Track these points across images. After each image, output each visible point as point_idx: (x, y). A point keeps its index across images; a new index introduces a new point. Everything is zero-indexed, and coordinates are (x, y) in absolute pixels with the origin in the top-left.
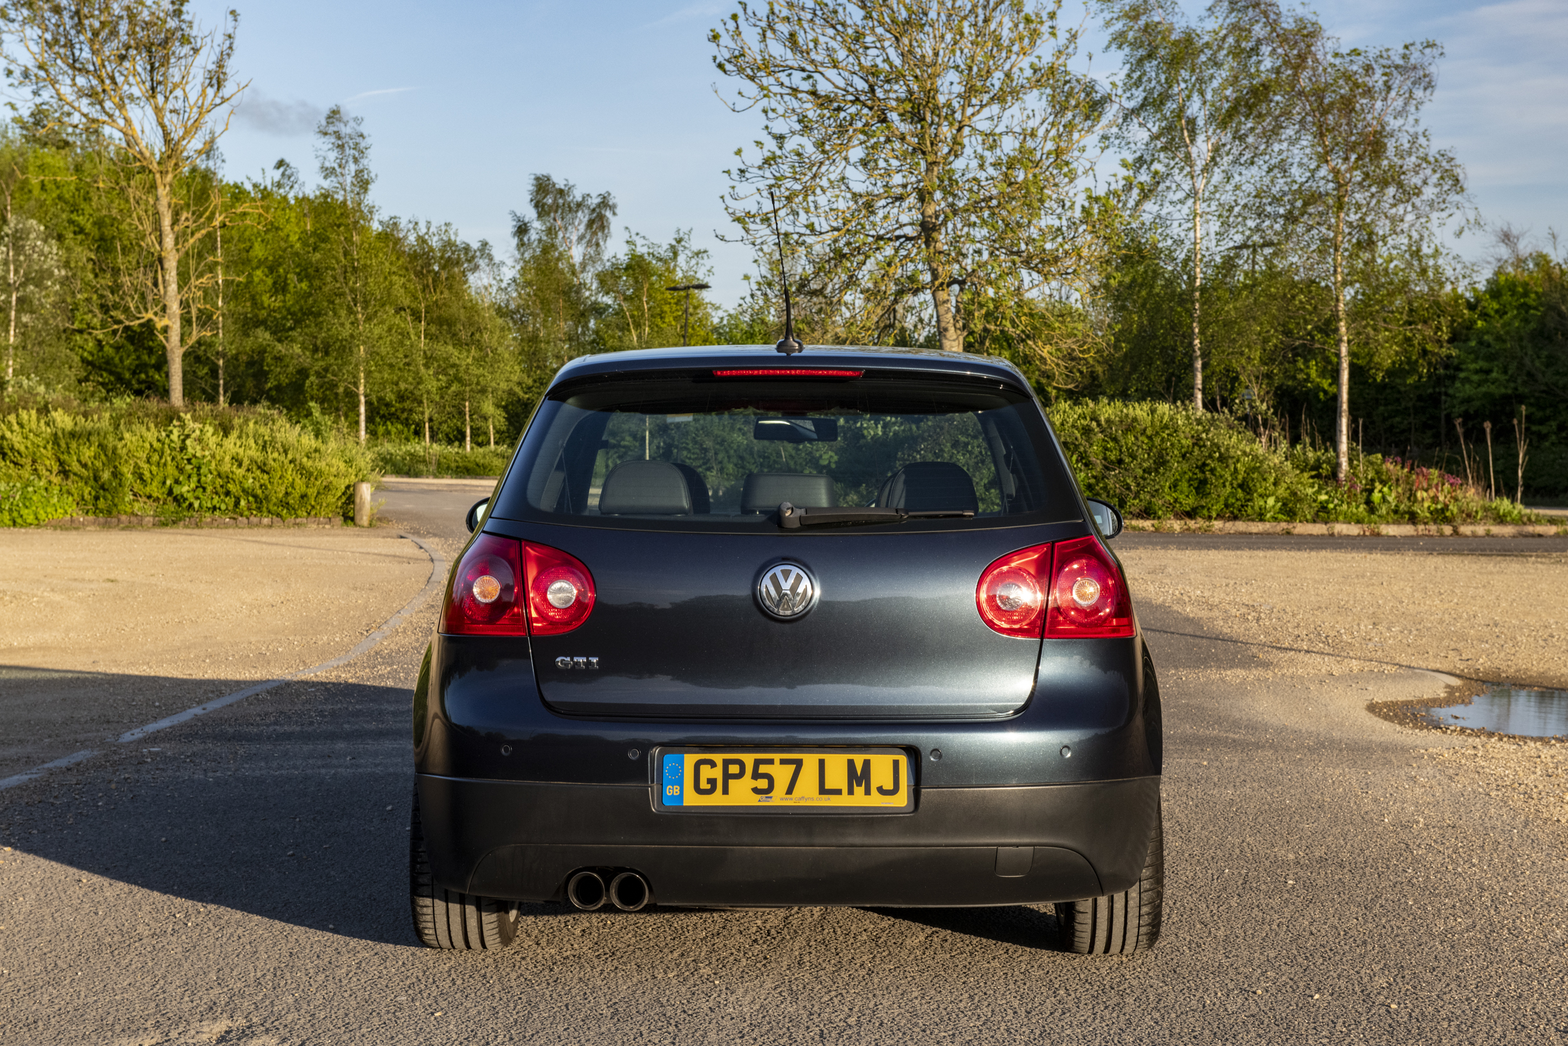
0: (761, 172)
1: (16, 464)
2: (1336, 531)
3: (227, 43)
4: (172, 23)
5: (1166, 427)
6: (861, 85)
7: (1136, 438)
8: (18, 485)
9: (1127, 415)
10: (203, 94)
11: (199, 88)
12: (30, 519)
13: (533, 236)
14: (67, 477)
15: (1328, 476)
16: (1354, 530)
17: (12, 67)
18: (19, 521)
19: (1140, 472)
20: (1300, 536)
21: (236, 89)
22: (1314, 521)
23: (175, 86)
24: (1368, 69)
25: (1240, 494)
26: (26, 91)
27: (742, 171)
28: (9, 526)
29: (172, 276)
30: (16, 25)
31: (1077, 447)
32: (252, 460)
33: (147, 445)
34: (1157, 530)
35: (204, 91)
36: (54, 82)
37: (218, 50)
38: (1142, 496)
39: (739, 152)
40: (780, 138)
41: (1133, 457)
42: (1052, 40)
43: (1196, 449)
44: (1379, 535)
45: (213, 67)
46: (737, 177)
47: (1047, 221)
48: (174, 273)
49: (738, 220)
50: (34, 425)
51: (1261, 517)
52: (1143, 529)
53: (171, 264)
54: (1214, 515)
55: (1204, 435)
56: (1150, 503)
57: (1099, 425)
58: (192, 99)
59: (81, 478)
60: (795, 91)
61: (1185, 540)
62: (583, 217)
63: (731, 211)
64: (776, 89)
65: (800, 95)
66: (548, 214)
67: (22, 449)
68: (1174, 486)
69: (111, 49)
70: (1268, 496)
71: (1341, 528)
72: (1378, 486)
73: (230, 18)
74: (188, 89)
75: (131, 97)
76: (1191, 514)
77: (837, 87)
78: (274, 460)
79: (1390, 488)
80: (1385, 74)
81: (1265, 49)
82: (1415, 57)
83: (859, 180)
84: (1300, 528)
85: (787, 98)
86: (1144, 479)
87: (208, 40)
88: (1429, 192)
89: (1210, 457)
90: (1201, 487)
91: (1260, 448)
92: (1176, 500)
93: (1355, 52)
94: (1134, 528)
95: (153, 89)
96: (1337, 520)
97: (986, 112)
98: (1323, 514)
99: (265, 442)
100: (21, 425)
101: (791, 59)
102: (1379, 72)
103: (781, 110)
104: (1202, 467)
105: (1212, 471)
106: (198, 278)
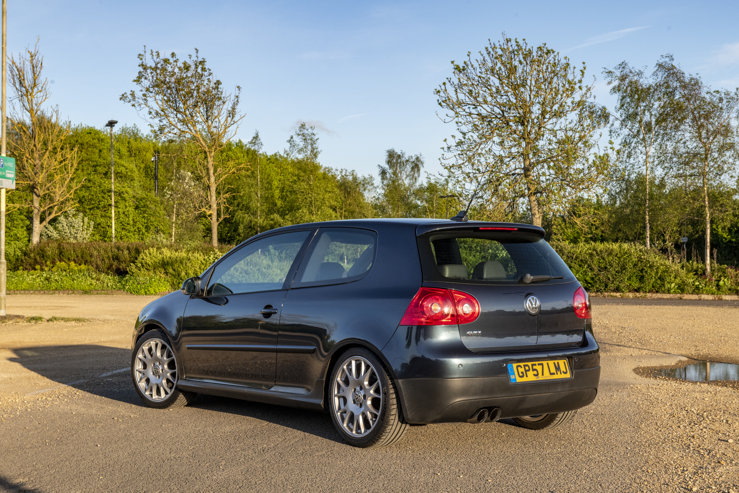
0: (456, 148)
1: (147, 269)
2: (702, 298)
3: (236, 99)
4: (214, 92)
5: (626, 253)
6: (497, 110)
7: (613, 258)
8: (148, 278)
9: (609, 248)
10: (226, 120)
11: (225, 117)
12: (152, 292)
13: (388, 176)
14: (167, 275)
15: (701, 274)
16: (710, 297)
17: (151, 110)
18: (148, 293)
19: (614, 272)
20: (686, 300)
21: (240, 118)
22: (692, 294)
23: (216, 117)
24: (721, 100)
25: (659, 281)
26: (157, 120)
27: (449, 148)
28: (143, 295)
29: (214, 193)
30: (153, 94)
31: (586, 262)
32: (242, 269)
33: (200, 262)
34: (622, 297)
35: (227, 118)
36: (167, 116)
37: (232, 102)
38: (615, 283)
39: (445, 140)
40: (464, 134)
41: (611, 266)
42: (580, 91)
43: (639, 263)
44: (721, 299)
45: (230, 109)
46: (446, 150)
47: (578, 166)
48: (214, 192)
49: (446, 168)
50: (155, 254)
51: (669, 291)
52: (616, 297)
53: (213, 189)
54: (648, 291)
55: (643, 257)
56: (619, 286)
57: (597, 253)
58: (222, 122)
59: (173, 275)
60: (470, 114)
61: (634, 301)
62: (409, 168)
63: (443, 164)
64: (462, 113)
65: (472, 116)
66: (394, 166)
67: (150, 264)
68: (629, 279)
69: (191, 102)
70: (672, 283)
71: (704, 297)
72: (722, 278)
73: (237, 89)
74: (220, 118)
75: (198, 122)
76: (637, 290)
77: (488, 112)
78: (251, 269)
79: (728, 279)
80: (727, 102)
83: (497, 150)
84: (686, 297)
85: (467, 117)
86: (616, 275)
87: (229, 98)
89: (645, 266)
90: (641, 279)
91: (668, 263)
92: (630, 285)
93: (716, 92)
94: (611, 296)
95: (207, 118)
96: (703, 293)
97: (551, 121)
98: (697, 290)
99: (248, 262)
100: (150, 254)
101: (469, 100)
102: (725, 101)
103: (464, 122)
104: (642, 271)
105: (646, 272)
106: (224, 194)
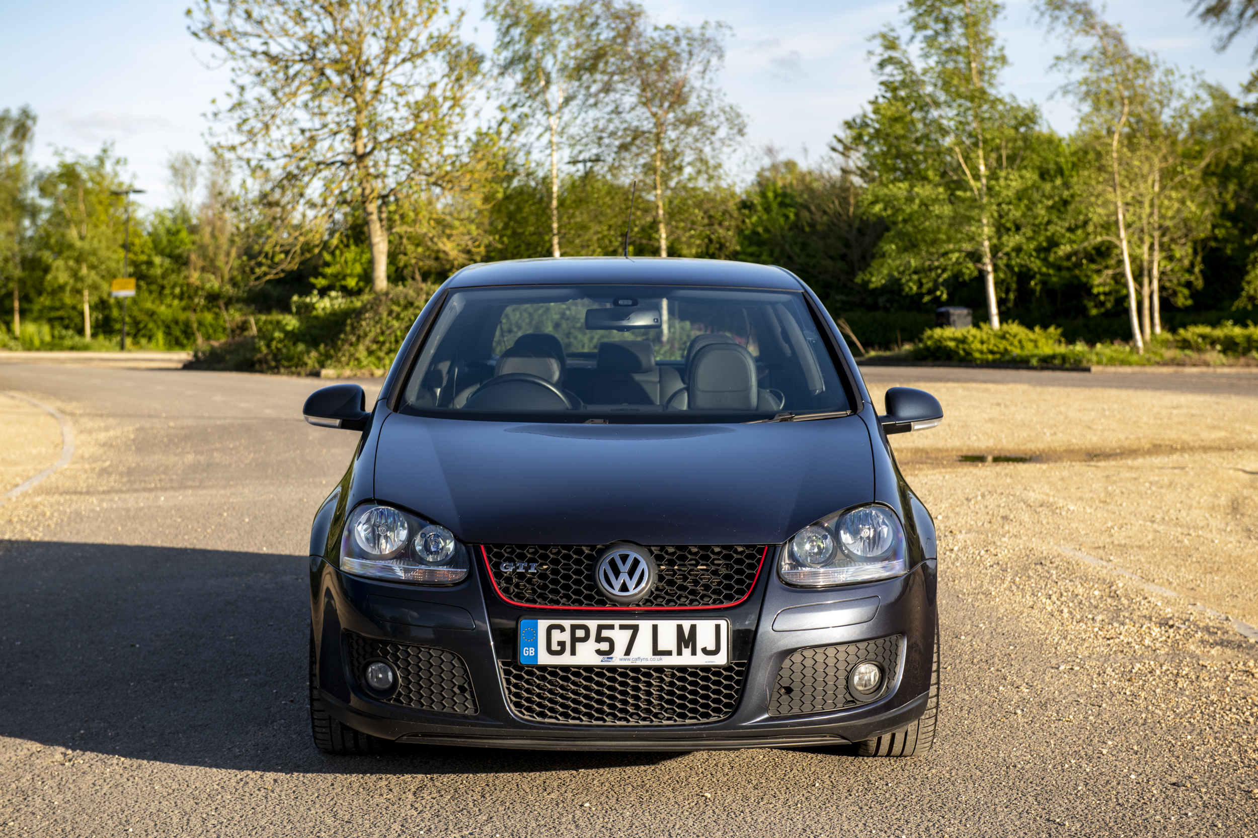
0: (230, 115)
6: (305, 48)
24: (677, 40)
27: (216, 114)
39: (214, 101)
40: (243, 89)
42: (446, 17)
46: (212, 119)
60: (254, 53)
63: (208, 144)
64: (240, 52)
65: (258, 57)
77: (287, 50)
80: (689, 45)
81: (603, 24)
82: (709, 33)
85: (249, 59)
88: (722, 133)
93: (668, 27)
97: (400, 69)
101: (249, 28)
102: (684, 43)
103: (245, 69)
